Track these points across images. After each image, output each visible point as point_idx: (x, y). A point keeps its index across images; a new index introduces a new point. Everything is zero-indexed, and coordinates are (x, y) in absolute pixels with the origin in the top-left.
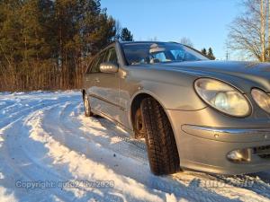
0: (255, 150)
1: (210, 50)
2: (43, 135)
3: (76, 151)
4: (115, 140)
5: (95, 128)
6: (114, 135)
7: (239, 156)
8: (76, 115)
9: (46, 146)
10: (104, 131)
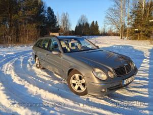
0: (108, 89)
1: (96, 22)
2: (21, 81)
3: (43, 89)
4: (56, 82)
5: (45, 76)
6: (55, 80)
7: (104, 90)
8: (31, 66)
9: (26, 86)
10: (50, 77)
